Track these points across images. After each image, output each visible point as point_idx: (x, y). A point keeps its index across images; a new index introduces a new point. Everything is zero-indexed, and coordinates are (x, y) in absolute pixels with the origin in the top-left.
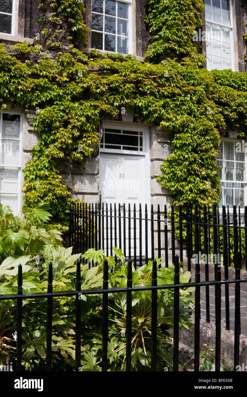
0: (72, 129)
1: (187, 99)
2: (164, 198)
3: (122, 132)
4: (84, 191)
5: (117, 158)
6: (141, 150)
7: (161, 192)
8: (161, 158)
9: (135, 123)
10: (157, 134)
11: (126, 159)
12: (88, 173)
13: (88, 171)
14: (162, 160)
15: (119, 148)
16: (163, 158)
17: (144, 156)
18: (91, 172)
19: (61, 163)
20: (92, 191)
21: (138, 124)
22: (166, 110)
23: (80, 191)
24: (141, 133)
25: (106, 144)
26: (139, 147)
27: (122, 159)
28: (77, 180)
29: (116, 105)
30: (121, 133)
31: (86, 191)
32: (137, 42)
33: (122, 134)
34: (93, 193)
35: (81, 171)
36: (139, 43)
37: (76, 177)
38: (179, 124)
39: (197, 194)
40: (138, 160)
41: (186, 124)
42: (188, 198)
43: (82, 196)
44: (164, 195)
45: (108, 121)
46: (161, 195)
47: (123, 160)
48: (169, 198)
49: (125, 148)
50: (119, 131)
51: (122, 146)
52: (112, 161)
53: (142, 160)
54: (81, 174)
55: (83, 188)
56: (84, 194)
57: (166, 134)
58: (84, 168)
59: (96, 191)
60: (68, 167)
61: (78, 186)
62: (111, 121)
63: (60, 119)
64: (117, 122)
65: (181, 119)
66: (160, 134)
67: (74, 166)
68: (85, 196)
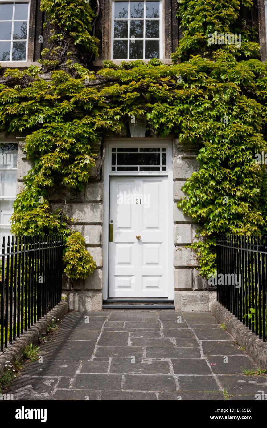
0: (60, 152)
1: (215, 100)
2: (189, 226)
3: (139, 150)
4: (83, 221)
5: (133, 182)
6: (164, 169)
7: (183, 219)
8: (183, 177)
9: (149, 139)
10: (178, 148)
11: (144, 182)
12: (90, 201)
13: (89, 198)
14: (185, 180)
15: (136, 169)
16: (186, 177)
17: (167, 176)
18: (93, 199)
19: (57, 191)
20: (94, 221)
21: (154, 139)
22: (184, 117)
23: (79, 221)
24: (164, 150)
25: (119, 166)
26: (161, 166)
27: (139, 182)
28: (76, 209)
29: (117, 118)
30: (137, 151)
31: (86, 221)
32: (166, 43)
33: (139, 152)
34: (94, 223)
35: (80, 198)
36: (168, 43)
37: (74, 206)
38: (201, 133)
39: (229, 220)
40: (161, 181)
41: (211, 132)
42: (217, 225)
43: (82, 226)
44: (188, 223)
45: (117, 139)
46: (184, 223)
47: (142, 182)
48: (194, 226)
49: (142, 169)
50: (136, 150)
51: (139, 166)
52: (126, 185)
53: (164, 181)
54: (81, 202)
55: (82, 218)
56: (85, 225)
57: (189, 147)
58: (85, 195)
59: (98, 221)
60: (65, 195)
61: (76, 215)
62: (120, 139)
63: (46, 142)
64: (125, 139)
65: (203, 127)
66: (181, 148)
67: (73, 193)
68: (85, 226)
